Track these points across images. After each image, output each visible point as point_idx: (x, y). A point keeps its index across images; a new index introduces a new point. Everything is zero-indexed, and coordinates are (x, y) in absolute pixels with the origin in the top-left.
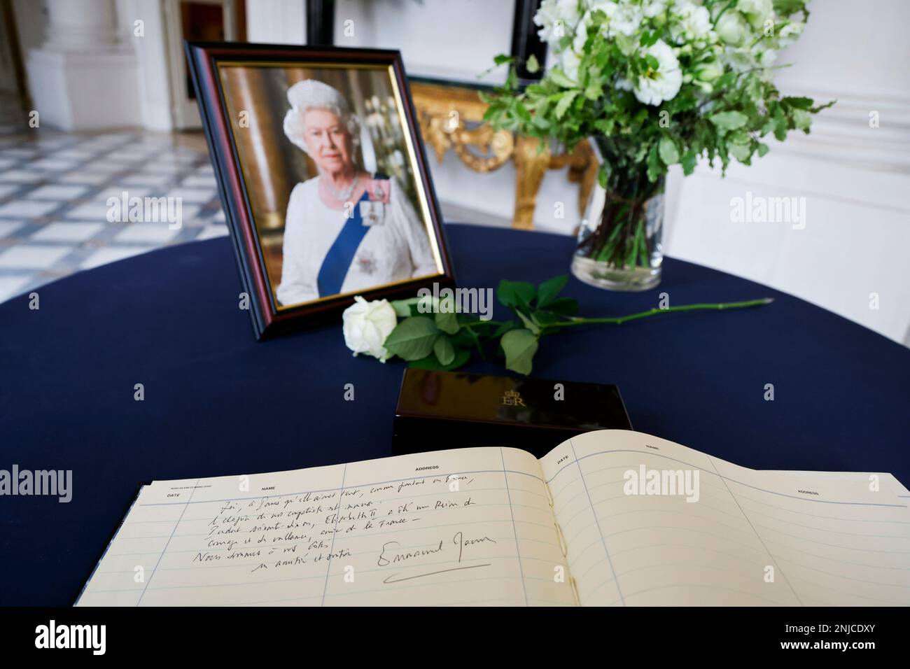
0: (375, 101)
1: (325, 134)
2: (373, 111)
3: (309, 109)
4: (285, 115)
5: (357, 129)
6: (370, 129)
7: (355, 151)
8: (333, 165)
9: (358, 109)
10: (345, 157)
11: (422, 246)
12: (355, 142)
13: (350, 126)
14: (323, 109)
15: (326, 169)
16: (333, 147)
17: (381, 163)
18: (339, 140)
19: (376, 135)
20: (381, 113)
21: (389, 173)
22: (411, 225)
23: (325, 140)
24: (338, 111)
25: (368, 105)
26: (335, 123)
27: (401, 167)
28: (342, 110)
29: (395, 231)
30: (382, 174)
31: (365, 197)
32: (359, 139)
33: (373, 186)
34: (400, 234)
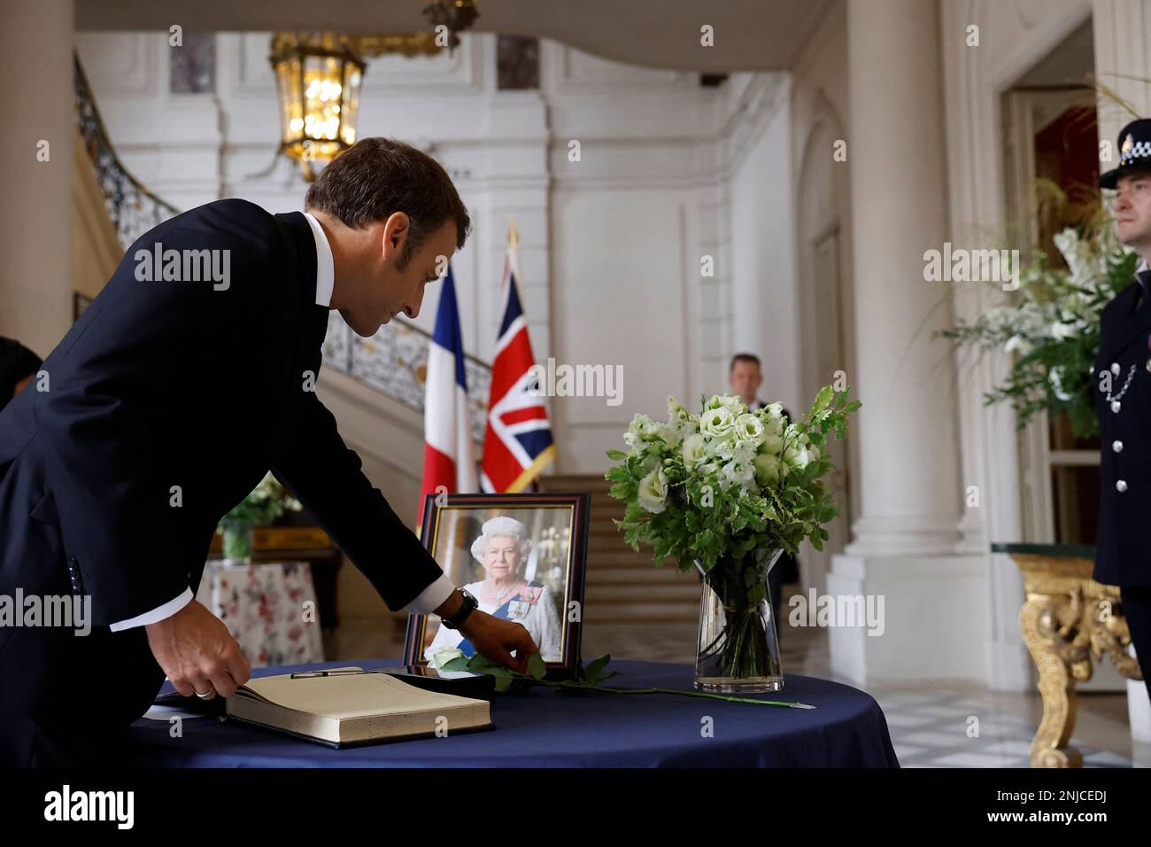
0: (552, 531)
1: (501, 552)
2: (547, 538)
3: (494, 536)
4: (476, 539)
5: (528, 551)
6: (540, 551)
7: (521, 564)
8: (499, 574)
9: (535, 536)
10: (510, 569)
11: (553, 639)
12: (523, 559)
13: (524, 547)
14: (504, 536)
15: (492, 576)
16: (504, 561)
17: (540, 575)
18: (510, 558)
19: (543, 555)
20: (554, 539)
21: (544, 583)
22: (549, 622)
23: (499, 557)
24: (518, 537)
25: (544, 533)
26: (511, 545)
27: (556, 579)
28: (521, 537)
29: (533, 625)
30: (537, 583)
31: (517, 598)
32: (527, 557)
33: (526, 591)
34: (536, 627)
